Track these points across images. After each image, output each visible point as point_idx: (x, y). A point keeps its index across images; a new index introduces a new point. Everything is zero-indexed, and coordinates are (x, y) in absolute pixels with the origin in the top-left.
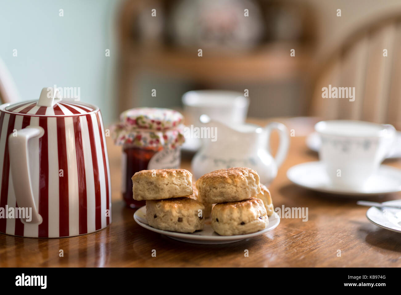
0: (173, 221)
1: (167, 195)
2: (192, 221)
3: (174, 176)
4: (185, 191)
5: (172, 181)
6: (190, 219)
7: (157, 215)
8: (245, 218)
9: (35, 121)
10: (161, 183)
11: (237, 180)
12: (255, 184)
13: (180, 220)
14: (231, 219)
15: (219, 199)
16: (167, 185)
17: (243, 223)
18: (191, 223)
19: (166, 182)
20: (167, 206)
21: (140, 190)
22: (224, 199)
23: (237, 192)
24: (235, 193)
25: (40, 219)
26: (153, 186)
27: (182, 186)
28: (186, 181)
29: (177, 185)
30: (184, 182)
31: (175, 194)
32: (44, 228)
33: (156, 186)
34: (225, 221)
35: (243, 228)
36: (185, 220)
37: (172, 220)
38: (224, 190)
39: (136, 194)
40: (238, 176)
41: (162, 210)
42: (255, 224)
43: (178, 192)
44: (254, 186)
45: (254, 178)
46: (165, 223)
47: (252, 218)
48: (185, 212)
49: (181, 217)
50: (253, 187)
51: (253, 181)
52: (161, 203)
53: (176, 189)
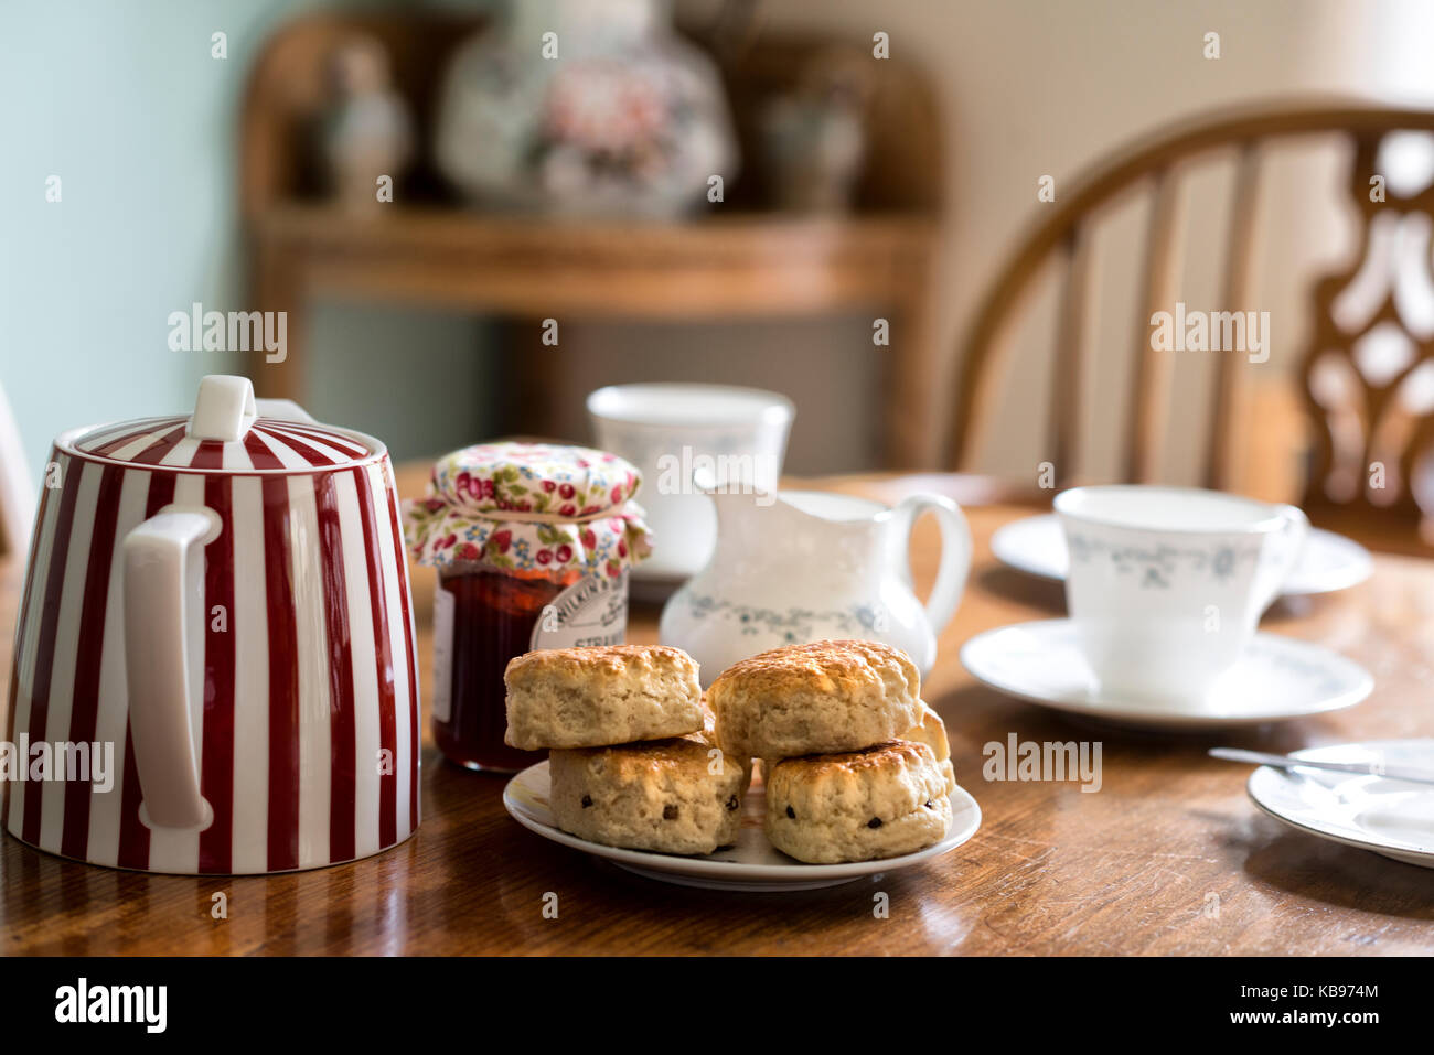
0: (649, 815)
1: (622, 732)
2: (708, 816)
3: (647, 670)
4: (681, 720)
5: (642, 687)
6: (703, 809)
7: (595, 796)
8: (882, 807)
9: (190, 488)
10: (605, 692)
11: (852, 680)
12: (906, 696)
13: (671, 813)
14: (838, 809)
15: (793, 743)
16: (625, 698)
17: (876, 823)
18: (705, 824)
19: (622, 690)
20: (627, 768)
21: (536, 717)
22: (809, 742)
23: (850, 720)
24: (846, 723)
25: (205, 812)
26: (578, 701)
27: (671, 701)
28: (683, 684)
29: (657, 698)
30: (679, 689)
31: (649, 729)
32: (216, 843)
33: (588, 703)
34: (817, 815)
35: (877, 837)
36: (685, 812)
37: (643, 813)
38: (808, 715)
39: (523, 727)
40: (853, 668)
41: (612, 781)
42: (913, 826)
43: (659, 721)
44: (902, 700)
45: (904, 673)
46: (622, 822)
47: (904, 805)
48: (686, 788)
49: (676, 802)
50: (900, 706)
51: (902, 684)
52: (606, 760)
53: (652, 713)
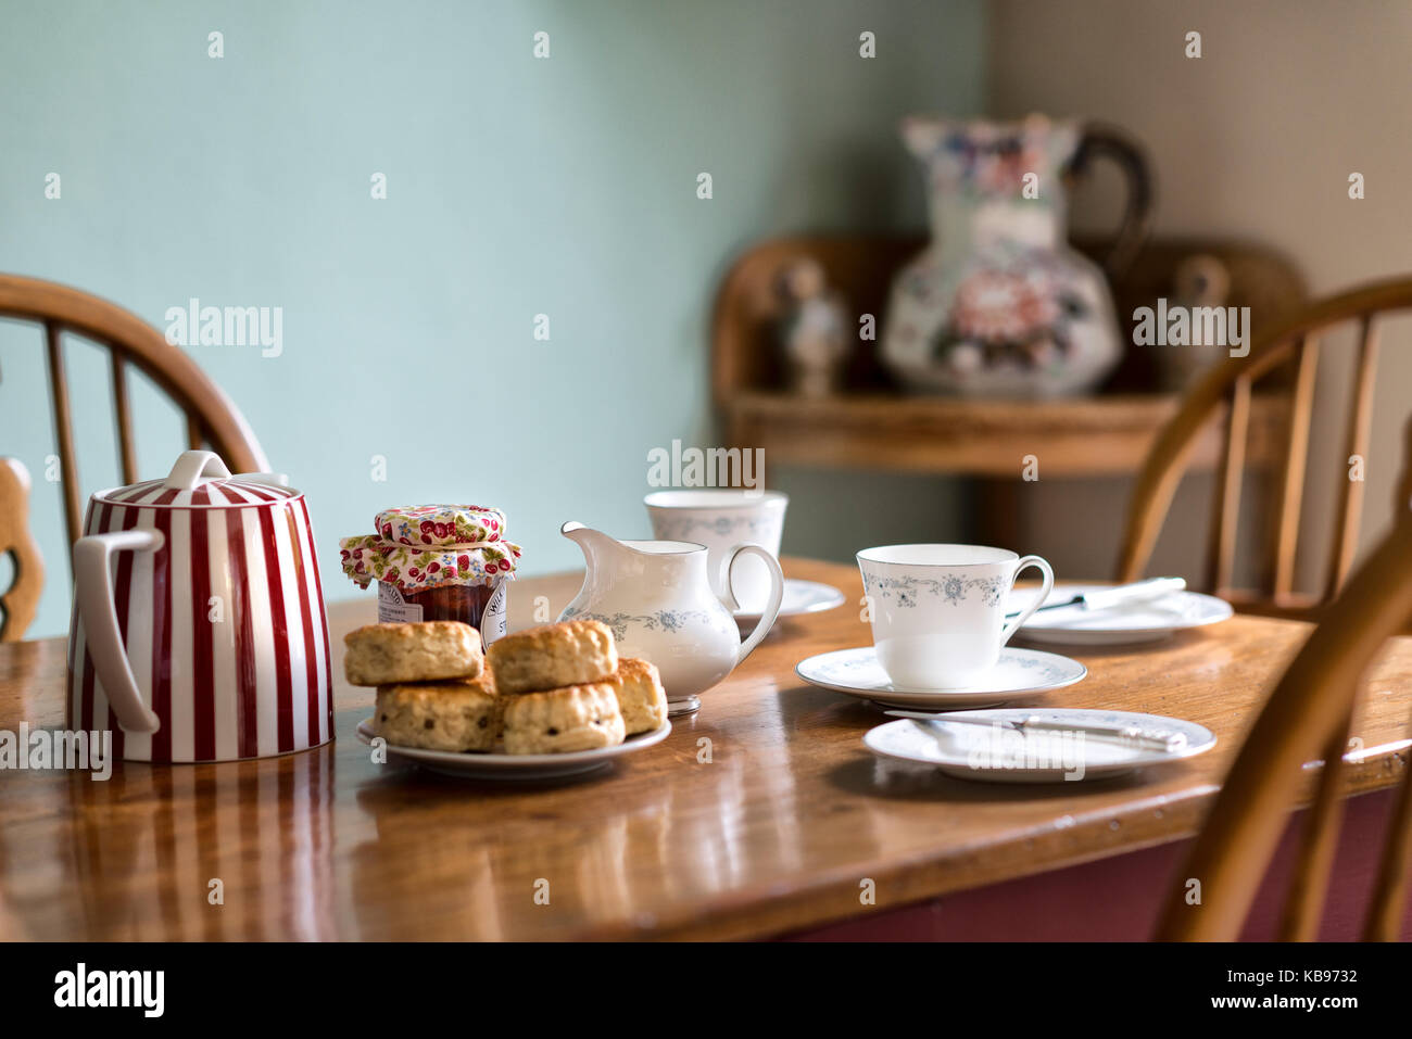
0: (415, 725)
1: (408, 673)
2: (454, 728)
3: (427, 635)
4: (451, 667)
5: (422, 644)
6: (451, 723)
7: (387, 714)
8: (557, 722)
9: (146, 517)
10: (396, 647)
11: (555, 642)
12: (598, 653)
13: (429, 724)
14: (529, 722)
15: (519, 683)
16: (410, 651)
17: (553, 732)
18: (453, 732)
19: (408, 646)
20: (404, 696)
21: (357, 664)
24: (551, 670)
25: (153, 720)
26: (381, 653)
27: (443, 656)
28: (454, 645)
29: (433, 653)
30: (450, 648)
31: (426, 672)
32: (162, 741)
33: (386, 655)
34: (517, 725)
35: (553, 741)
36: (438, 724)
37: (411, 724)
38: (527, 664)
40: (557, 635)
41: (394, 705)
42: (579, 735)
43: (433, 667)
44: (595, 657)
46: (398, 730)
47: (574, 720)
48: (439, 708)
49: (431, 717)
50: (591, 659)
51: (594, 646)
52: (395, 691)
53: (428, 661)
